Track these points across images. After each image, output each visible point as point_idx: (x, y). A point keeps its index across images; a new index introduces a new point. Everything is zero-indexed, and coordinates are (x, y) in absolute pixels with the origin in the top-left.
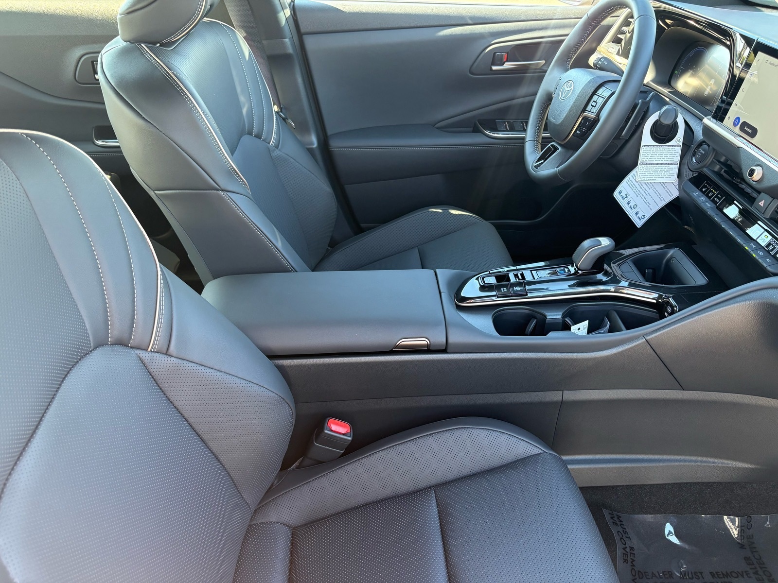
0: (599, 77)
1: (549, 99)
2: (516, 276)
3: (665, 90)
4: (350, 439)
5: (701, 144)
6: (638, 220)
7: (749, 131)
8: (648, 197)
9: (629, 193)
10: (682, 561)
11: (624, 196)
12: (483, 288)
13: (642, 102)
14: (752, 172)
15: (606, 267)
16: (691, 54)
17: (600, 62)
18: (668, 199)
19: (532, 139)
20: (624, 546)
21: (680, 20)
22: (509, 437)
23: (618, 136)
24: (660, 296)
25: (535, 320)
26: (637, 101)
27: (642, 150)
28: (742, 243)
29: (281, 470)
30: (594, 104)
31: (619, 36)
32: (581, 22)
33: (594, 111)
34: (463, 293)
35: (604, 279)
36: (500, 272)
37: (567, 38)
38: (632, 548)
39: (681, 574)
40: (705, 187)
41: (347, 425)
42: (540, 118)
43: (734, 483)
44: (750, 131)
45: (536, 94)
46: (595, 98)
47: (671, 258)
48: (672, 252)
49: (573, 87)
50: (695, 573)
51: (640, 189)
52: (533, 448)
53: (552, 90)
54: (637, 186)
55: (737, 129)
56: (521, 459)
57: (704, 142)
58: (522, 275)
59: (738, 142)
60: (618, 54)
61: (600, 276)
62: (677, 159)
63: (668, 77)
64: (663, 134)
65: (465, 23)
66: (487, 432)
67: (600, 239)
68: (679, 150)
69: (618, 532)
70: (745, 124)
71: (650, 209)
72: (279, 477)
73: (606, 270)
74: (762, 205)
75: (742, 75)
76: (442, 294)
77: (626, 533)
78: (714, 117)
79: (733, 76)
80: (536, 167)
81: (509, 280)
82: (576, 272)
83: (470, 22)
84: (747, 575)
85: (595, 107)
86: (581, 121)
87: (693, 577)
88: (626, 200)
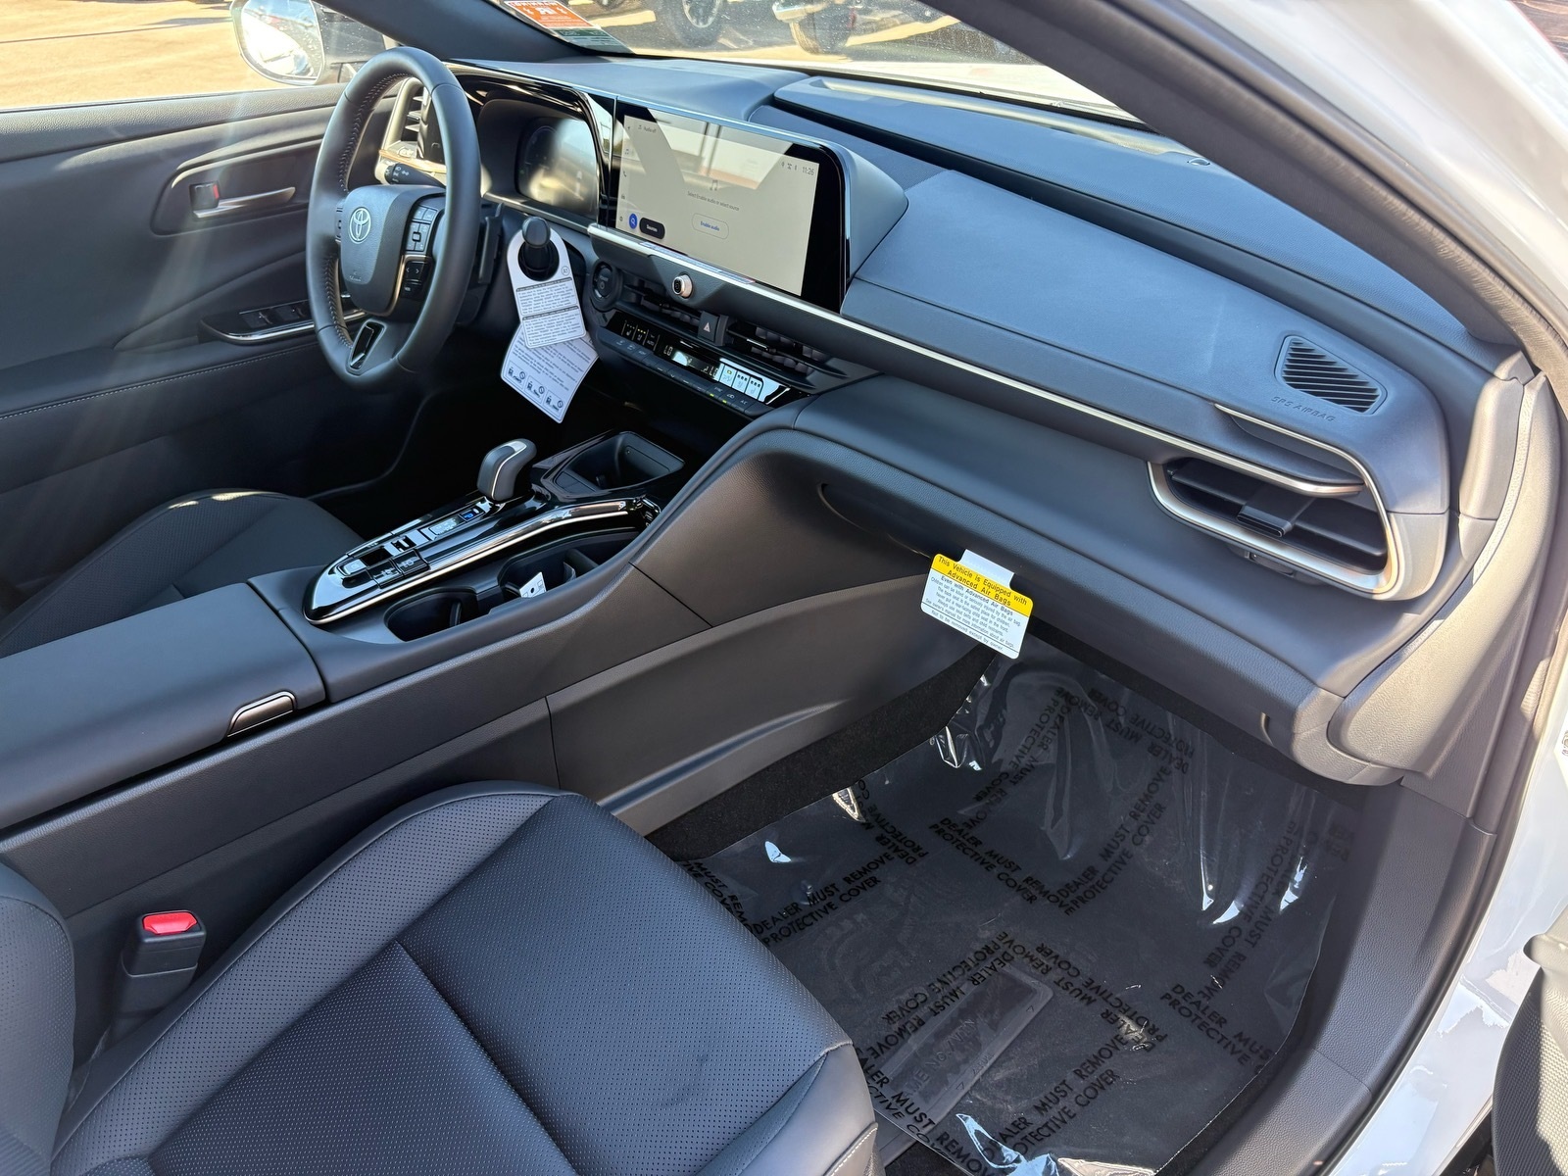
0: (407, 193)
1: (331, 250)
2: (398, 545)
3: (516, 203)
4: (202, 934)
5: (598, 267)
6: (554, 410)
7: (653, 229)
8: (555, 371)
9: (525, 370)
10: (804, 882)
11: (518, 376)
12: (348, 582)
13: (490, 219)
14: (678, 284)
15: (535, 487)
16: (533, 139)
17: (395, 174)
18: (586, 367)
19: (327, 324)
20: (721, 899)
21: (496, 87)
22: (489, 799)
23: (474, 282)
24: (629, 504)
25: (459, 606)
26: (483, 222)
27: (518, 296)
28: (704, 390)
29: (75, 1067)
30: (416, 237)
31: (408, 127)
32: (336, 112)
33: (422, 248)
34: (317, 602)
35: (538, 506)
36: (367, 548)
37: (323, 142)
38: (733, 898)
39: (809, 900)
40: (627, 329)
41: (185, 914)
42: (328, 285)
43: (824, 739)
44: (655, 230)
45: (303, 248)
46: (414, 227)
47: (624, 448)
48: (620, 440)
49: (369, 217)
50: (826, 889)
51: (537, 359)
52: (535, 799)
53: (331, 231)
54: (532, 356)
55: (637, 232)
56: (522, 825)
57: (602, 263)
58: (407, 540)
59: (645, 249)
60: (418, 157)
61: (531, 503)
62: (575, 300)
63: (514, 182)
64: (540, 265)
65: (111, 138)
66: (451, 807)
67: (510, 444)
68: (571, 285)
69: (706, 884)
70: (645, 222)
71: (566, 389)
72: (75, 1081)
73: (538, 493)
74: (708, 330)
75: (615, 163)
76: (280, 612)
77: (717, 881)
78: (600, 223)
79: (603, 166)
80: (356, 366)
81: (388, 555)
82: (493, 509)
83: (119, 136)
84: (887, 857)
85: (419, 241)
86: (405, 271)
87: (825, 896)
88: (525, 383)
